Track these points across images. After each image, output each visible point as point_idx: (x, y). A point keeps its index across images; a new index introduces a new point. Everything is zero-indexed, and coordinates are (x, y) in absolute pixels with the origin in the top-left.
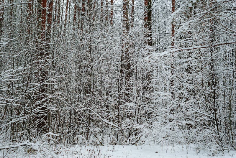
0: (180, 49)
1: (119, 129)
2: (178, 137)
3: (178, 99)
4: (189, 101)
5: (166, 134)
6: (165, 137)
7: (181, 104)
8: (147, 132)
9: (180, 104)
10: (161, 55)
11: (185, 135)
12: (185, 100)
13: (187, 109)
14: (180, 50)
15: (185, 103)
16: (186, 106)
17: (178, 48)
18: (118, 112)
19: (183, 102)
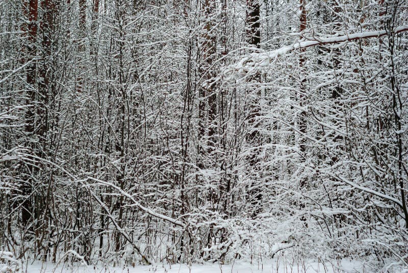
0: (316, 40)
1: (182, 227)
2: (315, 248)
3: (315, 159)
4: (339, 163)
5: (290, 234)
6: (287, 240)
7: (320, 169)
8: (242, 236)
9: (317, 171)
10: (272, 56)
11: (330, 240)
12: (329, 160)
13: (336, 183)
14: (316, 42)
15: (329, 167)
16: (334, 175)
17: (311, 38)
18: (181, 189)
19: (326, 165)
